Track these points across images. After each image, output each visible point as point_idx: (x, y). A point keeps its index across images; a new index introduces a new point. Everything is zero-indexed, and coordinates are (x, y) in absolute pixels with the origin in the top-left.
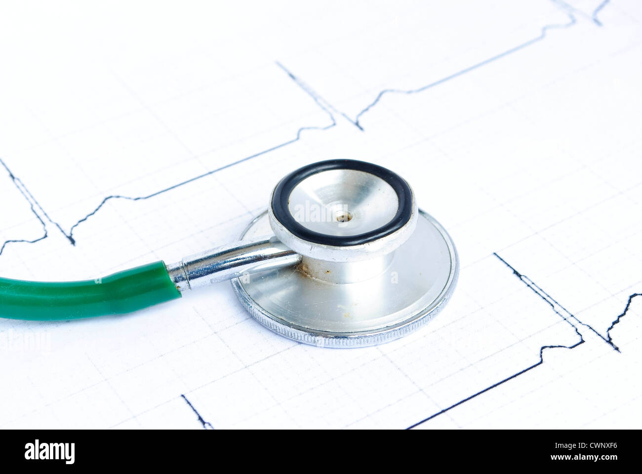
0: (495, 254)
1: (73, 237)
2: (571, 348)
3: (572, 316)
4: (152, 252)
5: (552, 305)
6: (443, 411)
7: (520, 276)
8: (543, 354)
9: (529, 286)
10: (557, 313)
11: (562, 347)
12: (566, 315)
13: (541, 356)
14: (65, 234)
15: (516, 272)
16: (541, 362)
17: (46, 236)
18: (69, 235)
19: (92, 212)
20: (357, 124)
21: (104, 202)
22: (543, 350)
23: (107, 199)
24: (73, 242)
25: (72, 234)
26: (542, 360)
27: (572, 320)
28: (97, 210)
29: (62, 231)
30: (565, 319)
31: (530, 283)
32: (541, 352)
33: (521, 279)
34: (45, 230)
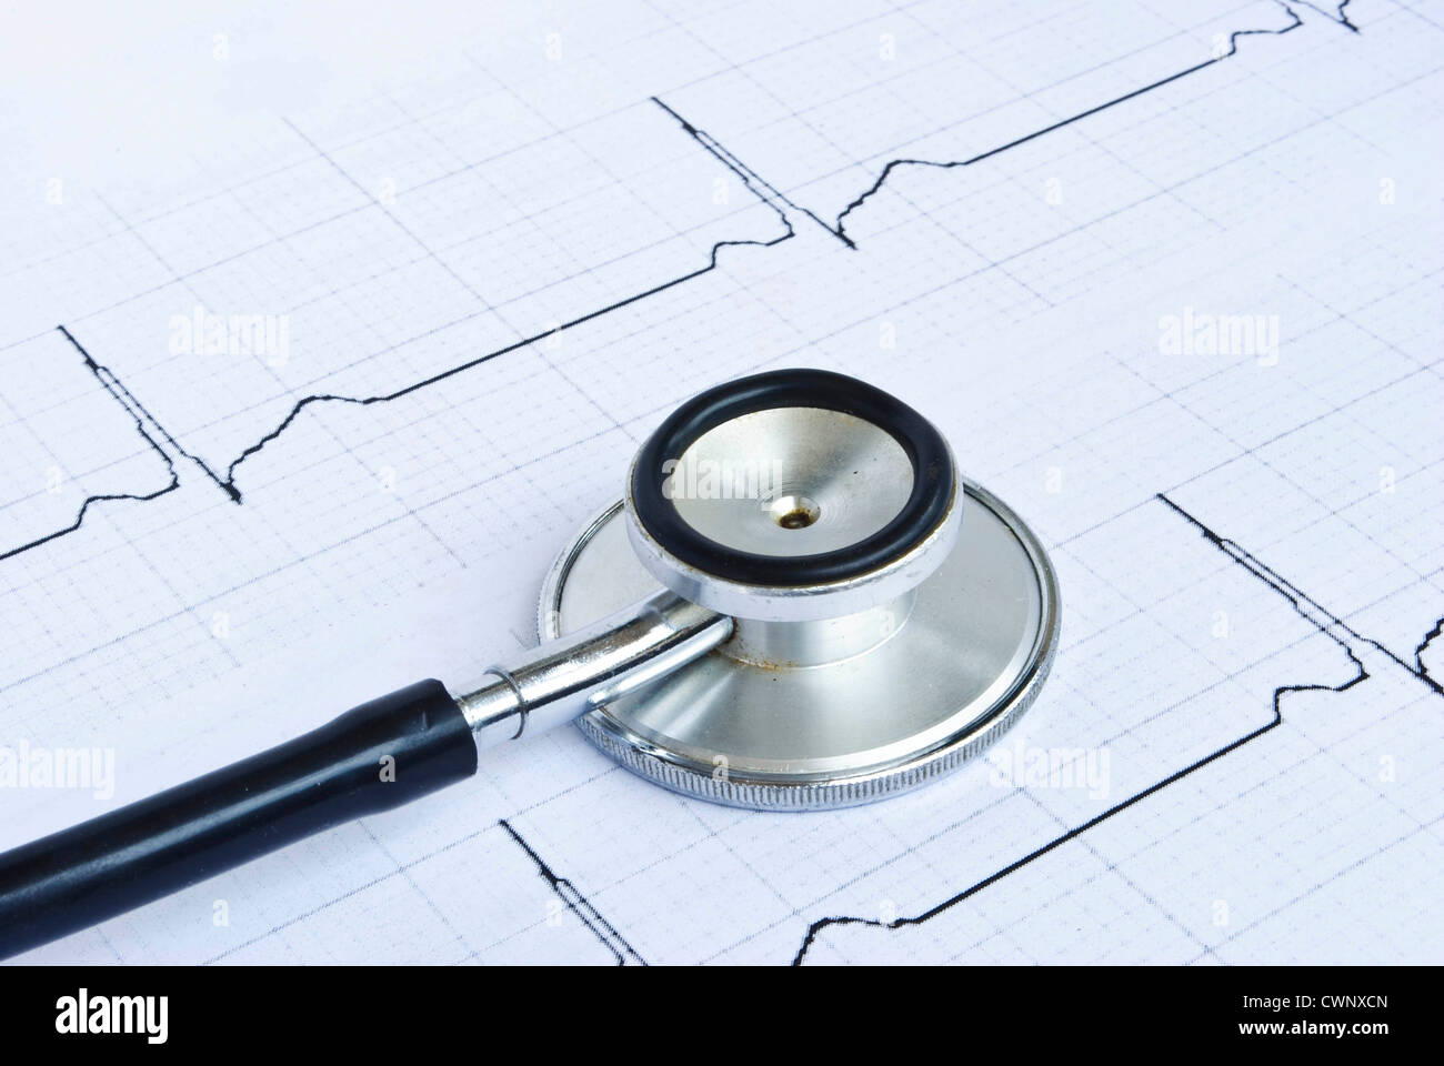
0: (1160, 496)
1: (235, 484)
2: (1340, 689)
3: (1338, 622)
4: (412, 512)
5: (1292, 600)
6: (1073, 834)
7: (1216, 540)
8: (1280, 705)
9: (1238, 561)
10: (1305, 616)
11: (1319, 687)
12: (1325, 620)
13: (1277, 709)
14: (217, 480)
15: (1208, 534)
16: (1278, 721)
17: (175, 485)
18: (225, 480)
19: (273, 430)
20: (840, 233)
21: (297, 410)
22: (1281, 696)
23: (303, 403)
24: (236, 496)
25: (232, 480)
26: (1279, 717)
27: (1337, 630)
28: (283, 427)
29: (211, 474)
30: (1323, 629)
31: (1240, 555)
32: (1277, 701)
33: (1222, 548)
34: (173, 473)
